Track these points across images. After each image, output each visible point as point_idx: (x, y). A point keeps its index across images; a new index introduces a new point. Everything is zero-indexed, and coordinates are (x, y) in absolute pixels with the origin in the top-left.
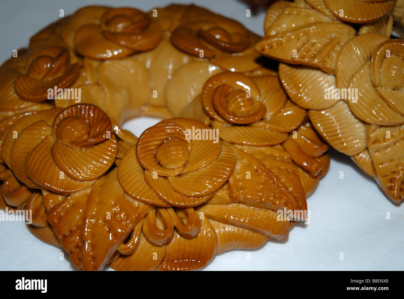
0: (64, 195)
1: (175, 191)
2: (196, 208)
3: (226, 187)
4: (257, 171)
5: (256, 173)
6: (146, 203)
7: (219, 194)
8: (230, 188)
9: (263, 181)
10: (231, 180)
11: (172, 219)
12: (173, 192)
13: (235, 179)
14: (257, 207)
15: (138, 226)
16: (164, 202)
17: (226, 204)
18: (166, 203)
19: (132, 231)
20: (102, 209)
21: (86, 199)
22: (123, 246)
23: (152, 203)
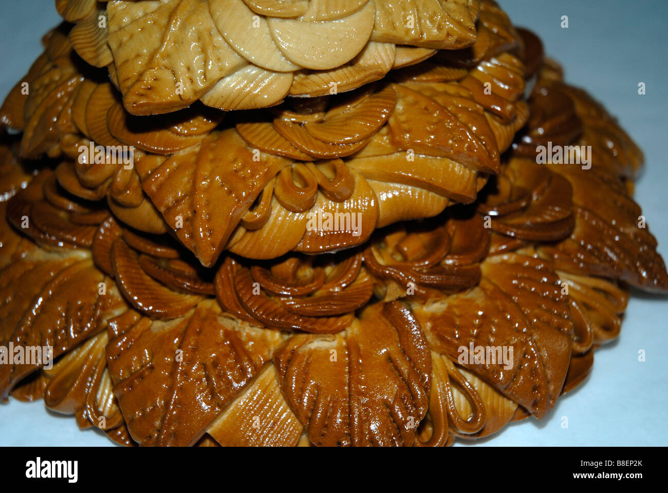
0: (164, 155)
1: (316, 139)
2: (347, 159)
3: (384, 130)
4: (426, 109)
5: (426, 112)
6: (276, 154)
7: (376, 140)
8: (391, 133)
9: (435, 121)
10: (392, 121)
11: (314, 175)
12: (313, 140)
13: (396, 120)
14: (430, 156)
15: (268, 186)
16: (302, 152)
17: (387, 155)
18: (305, 153)
19: (260, 194)
20: (217, 167)
21: (194, 157)
22: (249, 213)
23: (285, 154)
